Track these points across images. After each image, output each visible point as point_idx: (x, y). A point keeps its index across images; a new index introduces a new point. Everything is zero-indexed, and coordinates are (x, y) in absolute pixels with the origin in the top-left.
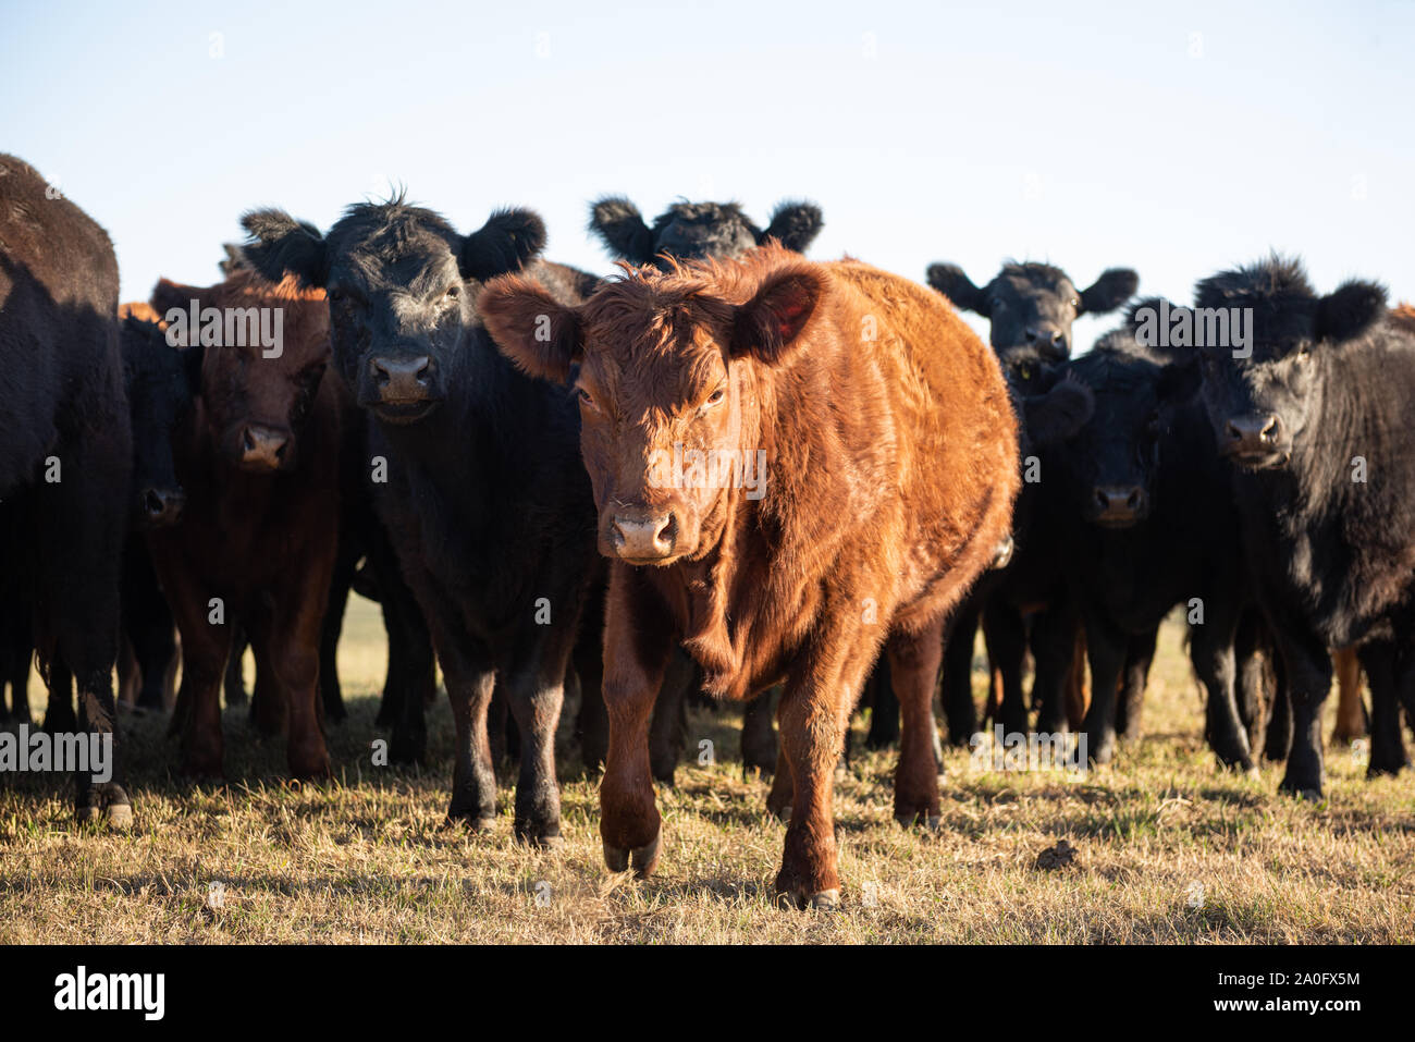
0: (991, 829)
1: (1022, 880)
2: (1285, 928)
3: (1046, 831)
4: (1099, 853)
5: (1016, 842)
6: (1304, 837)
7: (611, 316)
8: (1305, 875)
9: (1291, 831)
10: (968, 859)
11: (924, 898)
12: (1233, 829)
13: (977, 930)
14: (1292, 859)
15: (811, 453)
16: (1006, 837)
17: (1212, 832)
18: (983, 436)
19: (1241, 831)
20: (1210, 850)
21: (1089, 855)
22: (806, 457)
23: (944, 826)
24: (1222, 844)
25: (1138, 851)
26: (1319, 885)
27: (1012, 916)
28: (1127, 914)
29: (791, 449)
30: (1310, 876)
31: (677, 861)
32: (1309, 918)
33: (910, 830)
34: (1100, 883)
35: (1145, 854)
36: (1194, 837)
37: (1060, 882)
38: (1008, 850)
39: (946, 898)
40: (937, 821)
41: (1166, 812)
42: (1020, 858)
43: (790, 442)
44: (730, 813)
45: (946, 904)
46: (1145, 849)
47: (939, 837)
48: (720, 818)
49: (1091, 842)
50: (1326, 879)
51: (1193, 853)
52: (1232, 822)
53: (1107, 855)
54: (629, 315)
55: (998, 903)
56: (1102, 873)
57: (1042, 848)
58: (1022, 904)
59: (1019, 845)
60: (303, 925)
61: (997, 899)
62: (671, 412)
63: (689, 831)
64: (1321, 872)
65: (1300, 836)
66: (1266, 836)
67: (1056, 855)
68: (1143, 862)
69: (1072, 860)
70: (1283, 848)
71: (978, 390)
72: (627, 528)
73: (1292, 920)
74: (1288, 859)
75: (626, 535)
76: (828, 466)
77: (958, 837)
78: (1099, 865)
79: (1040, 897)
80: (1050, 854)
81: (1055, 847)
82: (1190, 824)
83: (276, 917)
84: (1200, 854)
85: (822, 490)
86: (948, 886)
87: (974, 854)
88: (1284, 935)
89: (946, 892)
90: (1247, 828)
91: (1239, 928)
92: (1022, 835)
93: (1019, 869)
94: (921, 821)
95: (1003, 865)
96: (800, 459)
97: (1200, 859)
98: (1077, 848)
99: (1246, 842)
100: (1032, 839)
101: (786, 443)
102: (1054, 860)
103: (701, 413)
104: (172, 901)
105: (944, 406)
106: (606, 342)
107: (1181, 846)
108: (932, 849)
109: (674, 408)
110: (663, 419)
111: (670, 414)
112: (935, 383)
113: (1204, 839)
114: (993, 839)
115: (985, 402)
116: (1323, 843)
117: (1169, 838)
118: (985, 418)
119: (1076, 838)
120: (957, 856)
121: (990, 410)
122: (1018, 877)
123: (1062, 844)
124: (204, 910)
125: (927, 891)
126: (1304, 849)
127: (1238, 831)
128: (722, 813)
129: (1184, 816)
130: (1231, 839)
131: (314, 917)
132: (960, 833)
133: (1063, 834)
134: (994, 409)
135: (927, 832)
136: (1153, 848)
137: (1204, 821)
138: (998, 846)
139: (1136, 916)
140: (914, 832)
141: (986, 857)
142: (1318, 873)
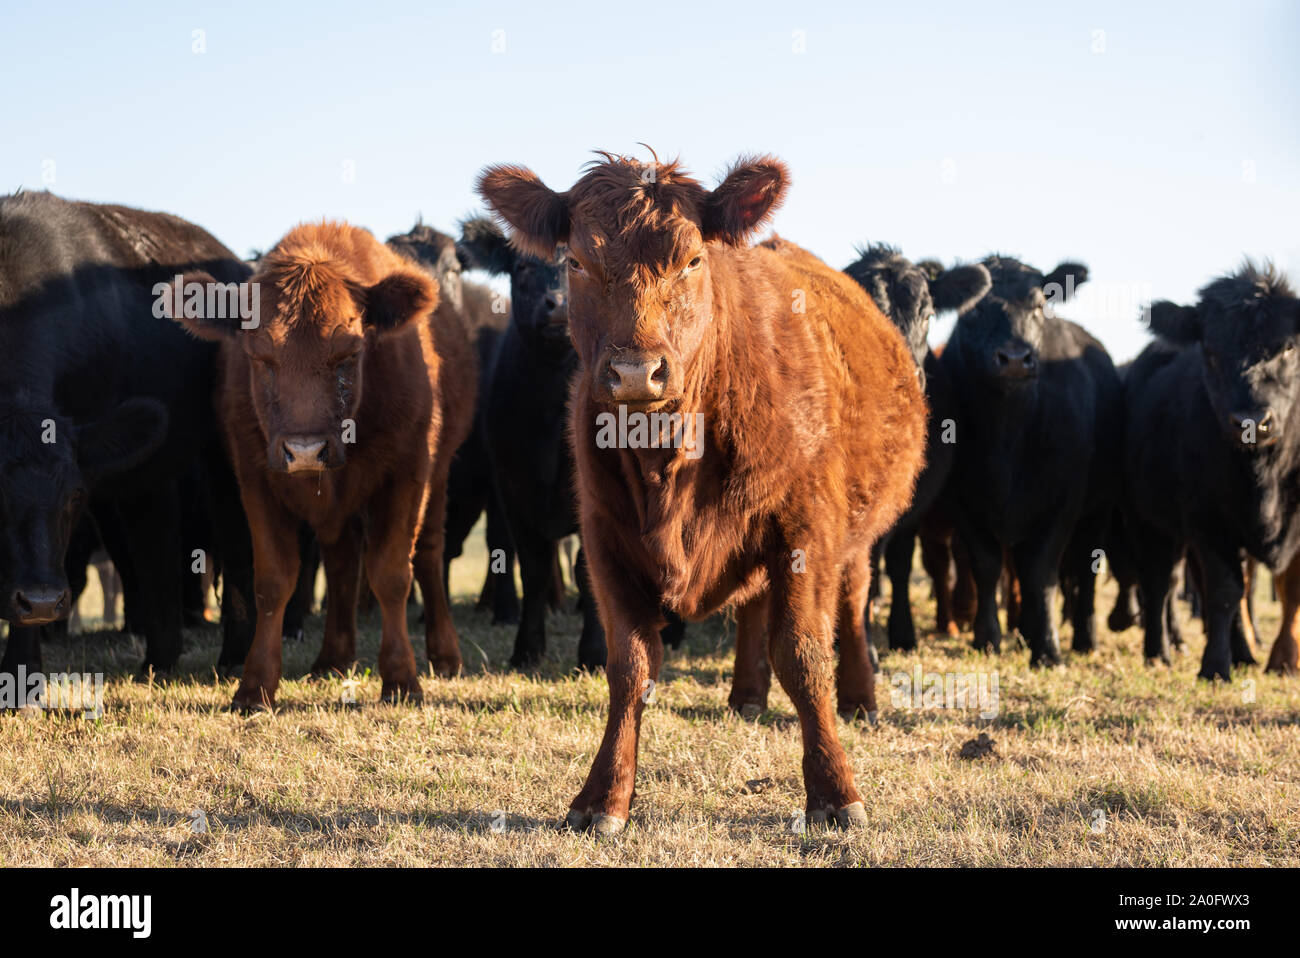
0: (921, 723)
1: (948, 768)
2: (1176, 811)
3: (969, 724)
4: (1014, 743)
5: (943, 735)
6: (1192, 730)
7: (598, 192)
8: (1193, 763)
9: (1180, 725)
10: (902, 749)
11: (864, 784)
12: (1130, 723)
13: (910, 813)
14: (1182, 750)
15: (758, 387)
16: (933, 729)
17: (1112, 726)
18: (892, 419)
19: (1138, 725)
20: (1110, 741)
21: (1006, 745)
22: (754, 391)
23: (881, 720)
24: (1121, 736)
25: (1048, 741)
26: (1205, 773)
27: (940, 800)
28: (1039, 798)
29: (741, 381)
30: (1197, 764)
31: (652, 751)
32: (1197, 803)
33: (852, 724)
34: (1014, 770)
35: (1055, 745)
36: (1096, 730)
37: (981, 771)
38: (936, 741)
39: (883, 784)
40: (875, 715)
41: (1071, 708)
42: (946, 748)
43: (741, 374)
44: (697, 709)
45: (882, 789)
46: (1054, 741)
47: (876, 730)
48: (689, 712)
49: (1008, 734)
50: (1210, 767)
51: (1096, 744)
52: (1129, 717)
53: (1021, 746)
54: (614, 190)
55: (927, 788)
56: (1017, 761)
57: (967, 739)
58: (948, 789)
59: (946, 736)
60: (330, 807)
61: (926, 784)
62: (657, 271)
63: (662, 725)
64: (1207, 761)
65: (1189, 729)
66: (1159, 729)
67: (977, 745)
68: (1053, 752)
69: (991, 750)
70: (1174, 739)
71: (890, 378)
72: (623, 370)
73: (1182, 804)
74: (1178, 749)
75: (622, 376)
76: (773, 402)
77: (892, 730)
78: (1015, 754)
79: (963, 783)
80: (972, 745)
81: (976, 739)
82: (1093, 718)
83: (307, 801)
84: (1102, 744)
85: (767, 422)
86: (885, 773)
87: (908, 744)
88: (1175, 817)
89: (882, 778)
90: (1142, 722)
91: (1135, 810)
92: (948, 729)
93: (946, 758)
94: (861, 717)
95: (932, 755)
96: (749, 391)
97: (1102, 749)
98: (996, 740)
99: (1142, 735)
100: (957, 731)
101: (738, 375)
102: (975, 750)
103: (682, 276)
104: (219, 786)
105: (861, 386)
106: (594, 216)
107: (1085, 738)
108: (872, 740)
109: (660, 269)
110: (651, 278)
111: (656, 273)
112: (853, 366)
113: (1105, 732)
114: (923, 732)
115: (896, 390)
116: (1209, 736)
117: (1075, 731)
118: (896, 403)
119: (994, 730)
120: (892, 746)
121: (901, 397)
122: (945, 766)
123: (983, 736)
124: (245, 794)
125: (866, 777)
126: (1193, 741)
127: (1135, 725)
128: (690, 709)
129: (1089, 713)
130: (1129, 732)
131: (339, 802)
132: (895, 726)
133: (983, 727)
134: (906, 396)
135: (866, 725)
136: (1061, 739)
137: (1106, 717)
138: (927, 738)
139: (1046, 800)
140: (855, 725)
141: (916, 747)
142: (1203, 761)
